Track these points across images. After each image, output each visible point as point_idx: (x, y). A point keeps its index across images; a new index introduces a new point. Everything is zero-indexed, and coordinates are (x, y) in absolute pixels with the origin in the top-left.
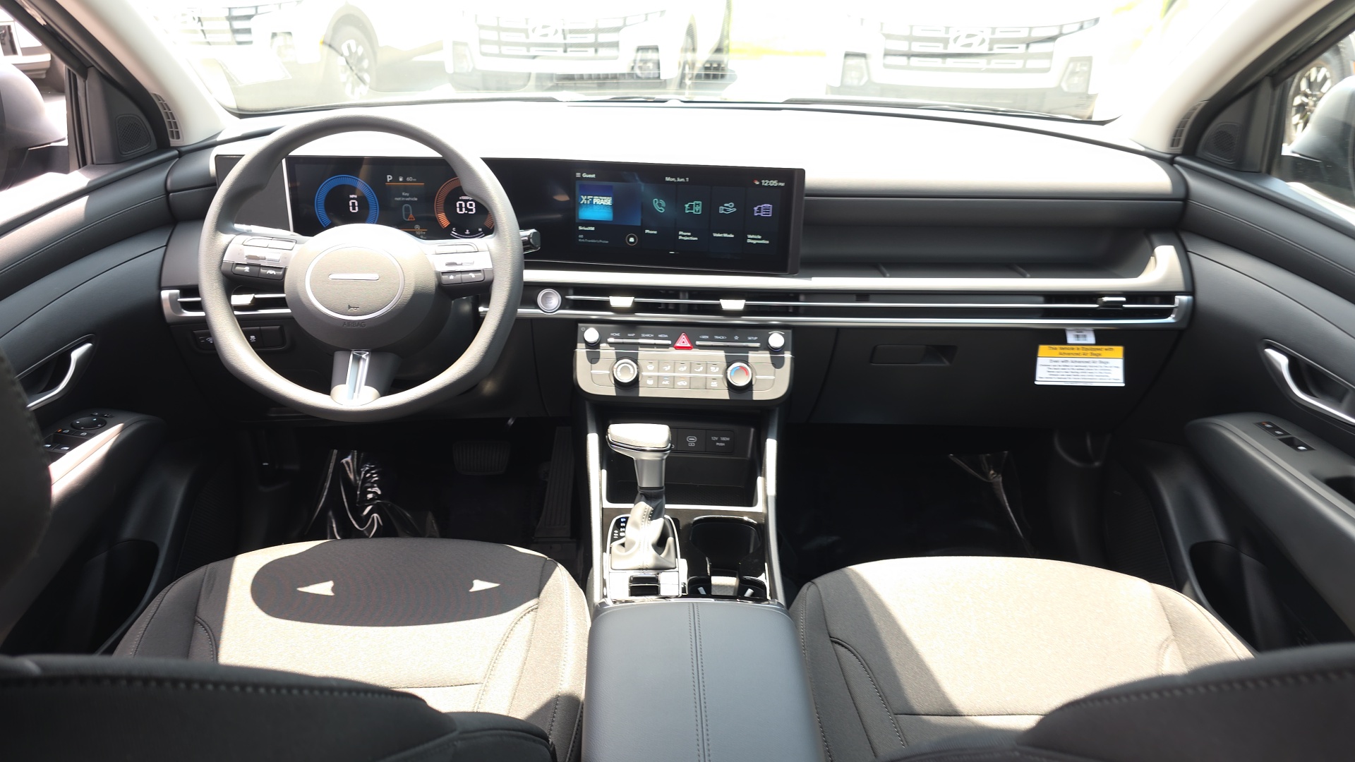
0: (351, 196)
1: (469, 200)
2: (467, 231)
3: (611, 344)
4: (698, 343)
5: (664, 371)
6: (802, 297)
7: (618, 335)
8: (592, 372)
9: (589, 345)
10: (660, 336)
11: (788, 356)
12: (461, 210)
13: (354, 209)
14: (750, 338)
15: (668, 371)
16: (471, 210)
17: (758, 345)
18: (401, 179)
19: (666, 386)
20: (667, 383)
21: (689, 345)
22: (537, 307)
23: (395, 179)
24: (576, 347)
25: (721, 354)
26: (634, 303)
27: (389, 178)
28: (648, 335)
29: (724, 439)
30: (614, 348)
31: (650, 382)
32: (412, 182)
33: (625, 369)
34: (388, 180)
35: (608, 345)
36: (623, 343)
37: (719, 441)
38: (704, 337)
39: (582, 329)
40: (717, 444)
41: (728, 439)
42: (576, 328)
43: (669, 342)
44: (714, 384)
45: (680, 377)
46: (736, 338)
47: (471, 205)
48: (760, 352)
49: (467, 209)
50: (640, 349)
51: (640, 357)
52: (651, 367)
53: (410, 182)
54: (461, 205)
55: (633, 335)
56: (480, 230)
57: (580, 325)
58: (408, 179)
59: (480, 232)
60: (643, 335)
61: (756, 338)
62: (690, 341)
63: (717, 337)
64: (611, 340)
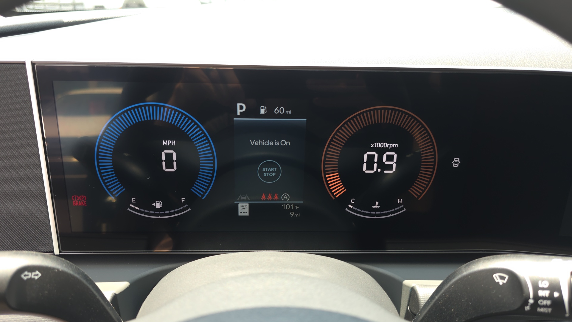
0: (165, 143)
1: (388, 150)
2: (377, 203)
12: (370, 167)
13: (169, 165)
16: (390, 167)
18: (263, 111)
23: (252, 111)
27: (241, 108)
32: (285, 116)
34: (239, 111)
47: (390, 158)
49: (380, 164)
53: (279, 116)
54: (371, 158)
56: (400, 201)
58: (277, 111)
59: (400, 204)
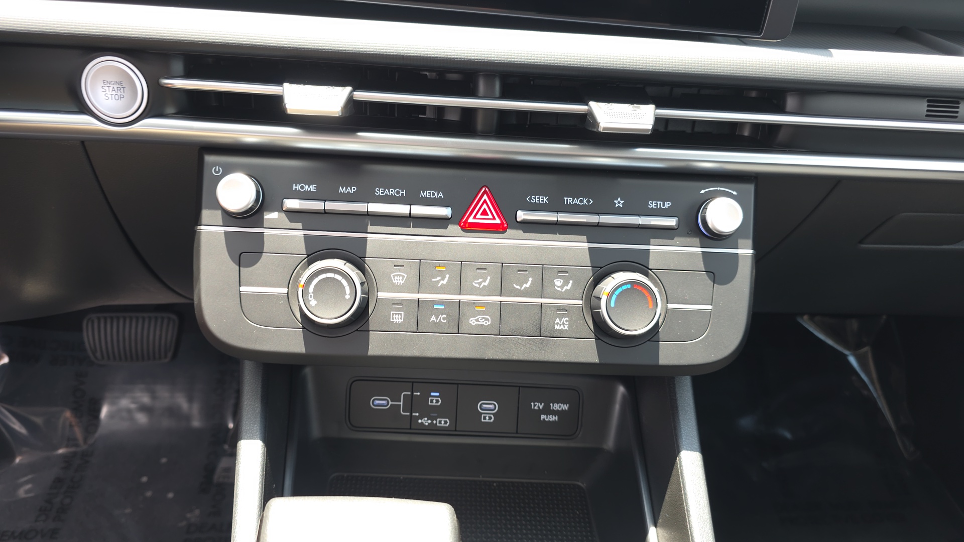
3: (292, 214)
4: (521, 215)
5: (435, 290)
6: (791, 102)
7: (312, 188)
8: (242, 289)
9: (230, 217)
10: (426, 194)
11: (746, 252)
14: (652, 205)
15: (443, 290)
17: (672, 222)
19: (437, 329)
20: (442, 318)
21: (498, 221)
22: (83, 108)
24: (197, 221)
25: (580, 246)
26: (351, 103)
28: (393, 192)
29: (556, 407)
30: (299, 225)
31: (397, 318)
33: (329, 288)
35: (283, 215)
36: (325, 212)
37: (547, 411)
38: (536, 200)
39: (215, 171)
40: (543, 417)
41: (565, 407)
42: (200, 167)
43: (446, 212)
44: (562, 324)
45: (474, 304)
46: (619, 203)
48: (677, 240)
50: (370, 228)
51: (370, 250)
52: (398, 279)
55: (352, 190)
57: (209, 159)
60: (379, 192)
61: (667, 204)
62: (500, 213)
63: (569, 200)
64: (291, 204)
